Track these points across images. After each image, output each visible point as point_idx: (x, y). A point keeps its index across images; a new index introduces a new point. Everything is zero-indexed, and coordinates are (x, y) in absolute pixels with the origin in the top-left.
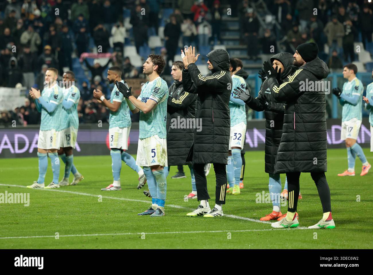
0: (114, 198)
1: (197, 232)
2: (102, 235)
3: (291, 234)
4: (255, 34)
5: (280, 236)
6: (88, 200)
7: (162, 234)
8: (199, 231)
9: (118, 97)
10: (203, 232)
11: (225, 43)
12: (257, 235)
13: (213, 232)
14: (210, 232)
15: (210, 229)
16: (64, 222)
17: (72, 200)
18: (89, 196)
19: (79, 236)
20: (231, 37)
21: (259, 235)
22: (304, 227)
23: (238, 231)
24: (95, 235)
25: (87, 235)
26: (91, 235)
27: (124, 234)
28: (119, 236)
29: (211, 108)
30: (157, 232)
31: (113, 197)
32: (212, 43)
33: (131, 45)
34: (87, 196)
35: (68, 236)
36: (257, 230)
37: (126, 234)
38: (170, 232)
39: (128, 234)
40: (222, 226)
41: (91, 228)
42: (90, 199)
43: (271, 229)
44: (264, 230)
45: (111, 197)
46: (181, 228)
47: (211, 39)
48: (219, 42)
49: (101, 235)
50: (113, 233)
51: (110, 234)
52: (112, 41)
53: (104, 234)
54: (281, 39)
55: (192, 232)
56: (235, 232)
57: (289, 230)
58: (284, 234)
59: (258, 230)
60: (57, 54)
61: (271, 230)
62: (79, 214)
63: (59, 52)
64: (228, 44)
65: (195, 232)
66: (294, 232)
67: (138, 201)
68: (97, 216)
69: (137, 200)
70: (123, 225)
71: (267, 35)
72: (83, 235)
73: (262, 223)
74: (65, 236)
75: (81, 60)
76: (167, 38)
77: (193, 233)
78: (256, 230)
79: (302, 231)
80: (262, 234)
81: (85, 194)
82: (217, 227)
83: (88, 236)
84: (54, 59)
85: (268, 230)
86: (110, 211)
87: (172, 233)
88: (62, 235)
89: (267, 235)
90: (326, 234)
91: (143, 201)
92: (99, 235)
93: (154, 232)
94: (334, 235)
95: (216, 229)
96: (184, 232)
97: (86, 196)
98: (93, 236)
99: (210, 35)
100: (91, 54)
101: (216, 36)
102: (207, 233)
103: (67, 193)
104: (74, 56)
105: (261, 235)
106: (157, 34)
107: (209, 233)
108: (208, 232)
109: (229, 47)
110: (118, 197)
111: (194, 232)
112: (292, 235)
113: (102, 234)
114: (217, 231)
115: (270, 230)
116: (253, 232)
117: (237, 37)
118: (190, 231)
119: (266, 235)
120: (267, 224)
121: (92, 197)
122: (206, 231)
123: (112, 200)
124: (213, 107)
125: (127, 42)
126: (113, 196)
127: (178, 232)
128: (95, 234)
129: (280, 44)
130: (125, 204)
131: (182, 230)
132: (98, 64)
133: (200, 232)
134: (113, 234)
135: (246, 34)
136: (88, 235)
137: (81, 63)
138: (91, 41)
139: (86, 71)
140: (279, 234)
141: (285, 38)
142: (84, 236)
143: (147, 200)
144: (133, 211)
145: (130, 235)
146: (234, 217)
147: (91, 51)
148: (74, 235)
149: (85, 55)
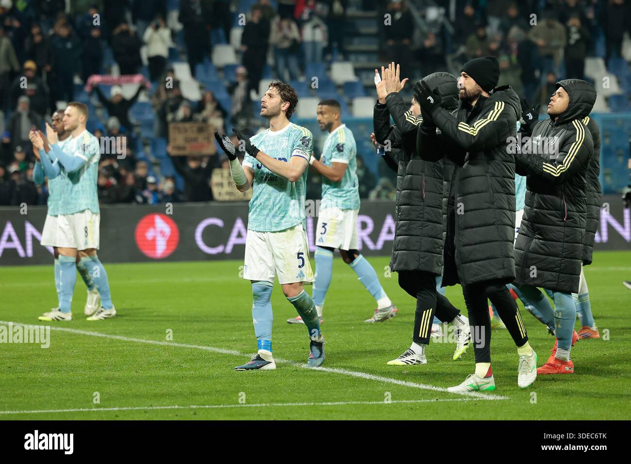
0: (149, 342)
1: (300, 404)
2: (126, 410)
3: (471, 409)
4: (406, 42)
5: (452, 411)
6: (101, 345)
7: (235, 407)
8: (303, 403)
9: (342, 154)
10: (310, 404)
11: (353, 57)
12: (409, 410)
13: (329, 404)
14: (324, 404)
15: (323, 399)
16: (57, 385)
17: (72, 345)
18: (102, 337)
19: (85, 411)
20: (363, 47)
21: (413, 410)
22: (495, 395)
23: (375, 402)
24: (114, 409)
25: (98, 410)
26: (105, 409)
27: (166, 407)
28: (157, 411)
29: (420, 173)
30: (226, 405)
31: (148, 340)
32: (329, 57)
33: (181, 61)
34: (100, 338)
35: (64, 410)
36: (409, 401)
37: (169, 407)
38: (250, 405)
39: (173, 407)
40: (345, 393)
41: (106, 397)
42: (105, 344)
43: (435, 400)
44: (423, 400)
45: (143, 339)
46: (272, 398)
47: (327, 51)
48: (340, 57)
49: (124, 409)
50: (147, 406)
51: (141, 408)
52: (145, 53)
53: (129, 408)
54: (454, 51)
55: (290, 404)
56: (369, 404)
57: (467, 402)
58: (458, 409)
59: (412, 401)
60: (44, 77)
61: (434, 402)
62: (84, 370)
63: (48, 74)
64: (357, 60)
65: (296, 404)
66: (476, 404)
67: (193, 346)
68: (117, 374)
69: (191, 346)
70: (165, 391)
71: (428, 43)
72: (91, 410)
73: (418, 388)
74: (59, 411)
75: (87, 89)
76: (244, 48)
77: (293, 406)
78: (407, 401)
79: (491, 404)
80: (418, 409)
81: (96, 334)
82: (337, 396)
83: (100, 411)
84: (40, 87)
85: (428, 401)
86: (141, 365)
87: (255, 405)
88: (54, 409)
89: (427, 410)
90: (534, 409)
91: (201, 347)
92: (121, 409)
93: (220, 405)
94: (550, 411)
95: (335, 399)
96: (275, 404)
97: (98, 337)
98: (110, 411)
99: (325, 44)
100: (106, 78)
101: (335, 45)
102: (317, 405)
103: (64, 331)
104: (77, 80)
105: (415, 410)
106: (228, 40)
107: (322, 406)
108: (320, 404)
109: (359, 65)
110: (156, 340)
111: (294, 404)
112: (472, 411)
113: (127, 408)
114: (336, 403)
115: (432, 401)
116: (401, 405)
117: (374, 47)
118: (287, 402)
119: (425, 410)
120: (426, 390)
121: (110, 339)
122: (316, 402)
123: (146, 345)
124: (424, 172)
125: (173, 54)
126: (148, 337)
127: (264, 405)
128: (114, 407)
129: (454, 60)
130: (169, 353)
131: (272, 401)
132: (118, 95)
133: (305, 404)
134: (146, 408)
135: (391, 43)
136: (100, 409)
137: (90, 94)
138: (108, 54)
139: (98, 108)
140: (449, 407)
141: (462, 50)
142: (94, 411)
143: (208, 346)
144: (184, 365)
145: (178, 409)
146: (367, 378)
147: (108, 72)
148: (75, 410)
149: (96, 79)
